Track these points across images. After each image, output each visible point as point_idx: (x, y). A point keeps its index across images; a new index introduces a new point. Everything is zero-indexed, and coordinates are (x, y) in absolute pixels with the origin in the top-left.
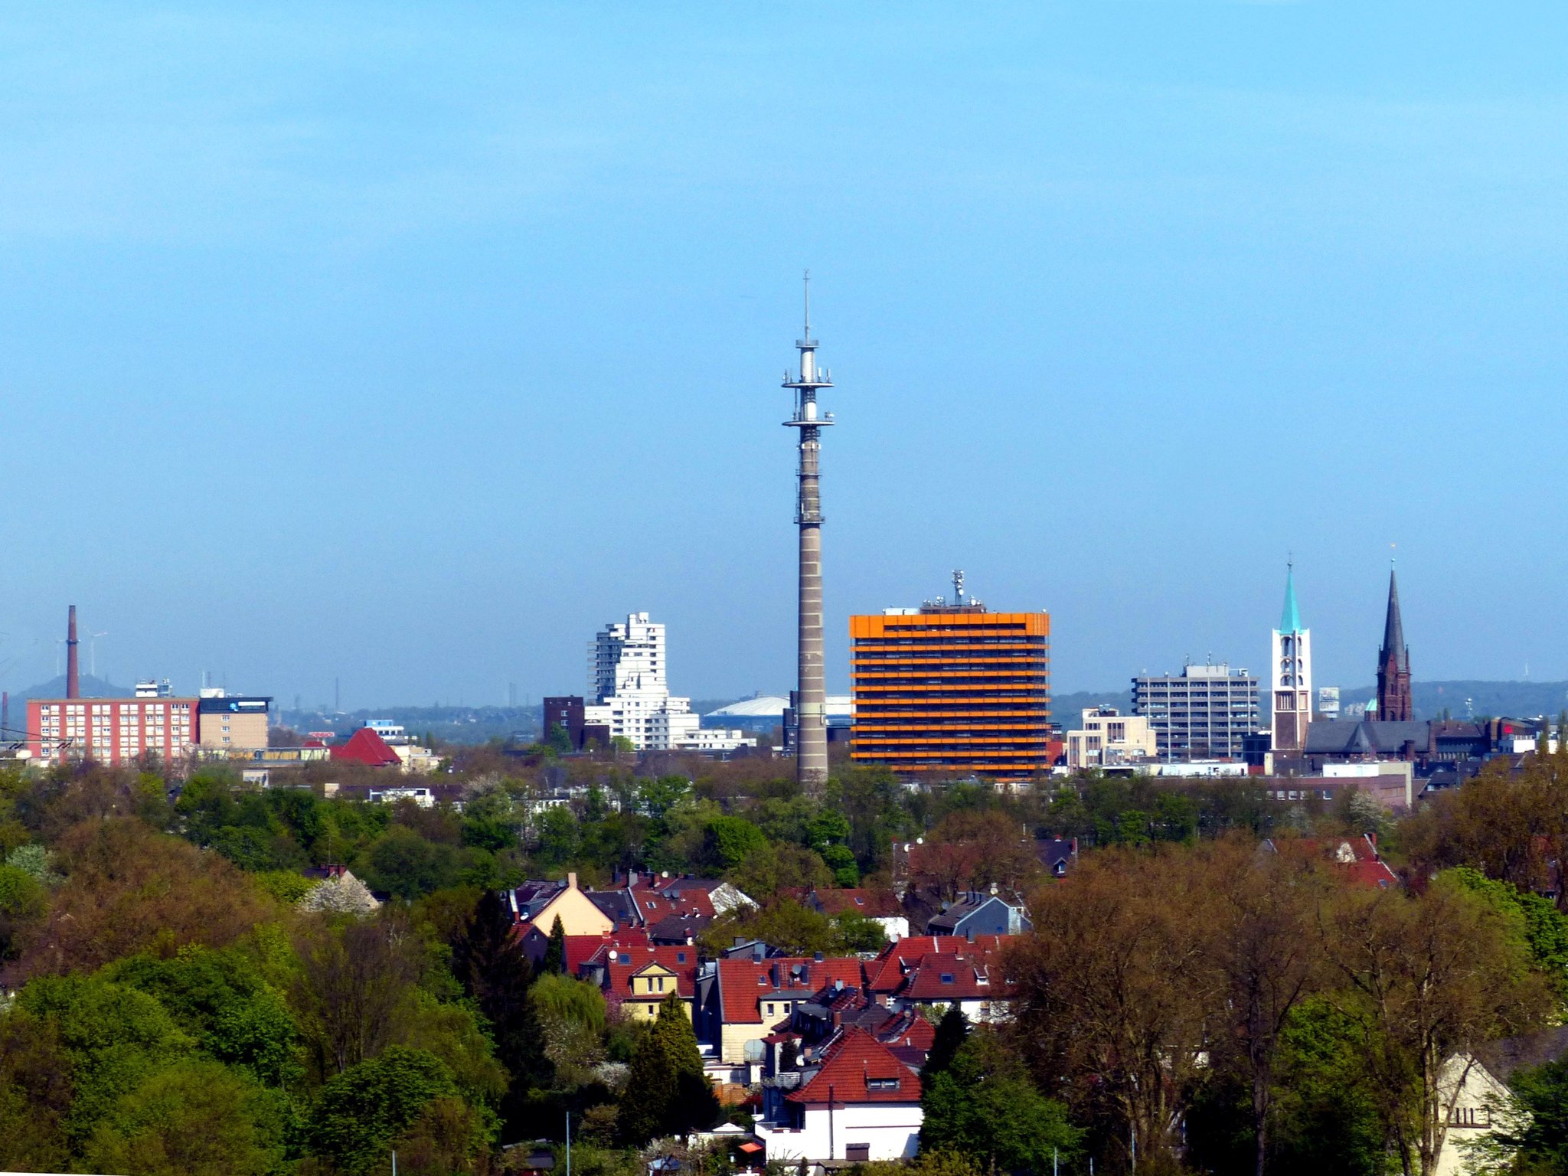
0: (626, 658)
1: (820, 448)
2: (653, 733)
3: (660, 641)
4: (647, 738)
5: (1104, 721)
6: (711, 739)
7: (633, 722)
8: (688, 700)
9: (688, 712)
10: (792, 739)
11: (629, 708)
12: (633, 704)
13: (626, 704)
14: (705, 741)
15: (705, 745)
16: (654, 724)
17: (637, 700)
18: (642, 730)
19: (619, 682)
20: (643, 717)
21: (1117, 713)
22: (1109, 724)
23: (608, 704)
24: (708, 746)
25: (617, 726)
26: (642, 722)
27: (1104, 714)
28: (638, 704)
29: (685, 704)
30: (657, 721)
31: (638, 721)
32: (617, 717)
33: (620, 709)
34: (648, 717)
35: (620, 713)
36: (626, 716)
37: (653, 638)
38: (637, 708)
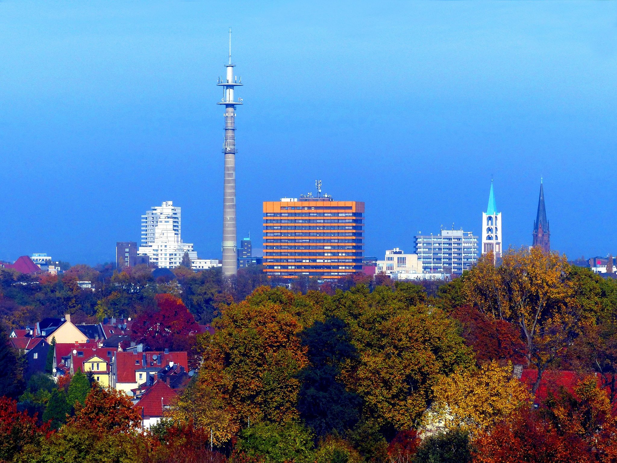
0: (161, 224)
1: (235, 115)
2: (172, 260)
3: (179, 215)
4: (170, 263)
5: (396, 257)
6: (203, 264)
7: (163, 255)
8: (192, 244)
9: (192, 251)
10: (241, 264)
11: (161, 248)
12: (163, 246)
13: (160, 246)
14: (200, 265)
15: (199, 267)
16: (173, 257)
17: (166, 244)
18: (168, 259)
19: (157, 235)
20: (168, 252)
21: (403, 253)
22: (398, 258)
23: (151, 246)
24: (201, 268)
25: (155, 257)
26: (168, 255)
27: (396, 253)
28: (166, 246)
29: (191, 247)
30: (176, 255)
31: (166, 254)
32: (155, 253)
33: (157, 248)
34: (171, 253)
35: (157, 250)
36: (159, 252)
37: (175, 214)
38: (166, 248)
